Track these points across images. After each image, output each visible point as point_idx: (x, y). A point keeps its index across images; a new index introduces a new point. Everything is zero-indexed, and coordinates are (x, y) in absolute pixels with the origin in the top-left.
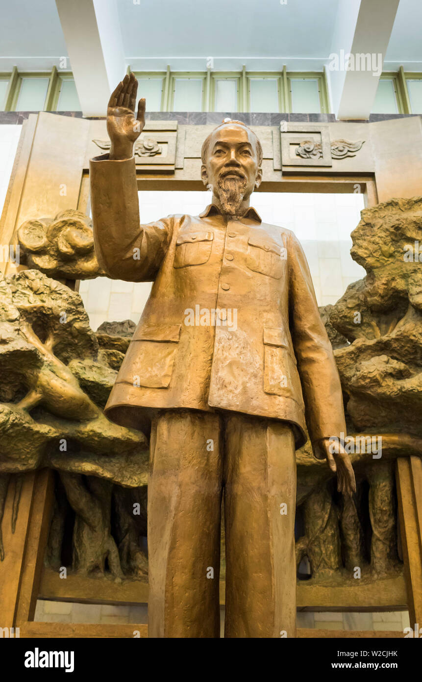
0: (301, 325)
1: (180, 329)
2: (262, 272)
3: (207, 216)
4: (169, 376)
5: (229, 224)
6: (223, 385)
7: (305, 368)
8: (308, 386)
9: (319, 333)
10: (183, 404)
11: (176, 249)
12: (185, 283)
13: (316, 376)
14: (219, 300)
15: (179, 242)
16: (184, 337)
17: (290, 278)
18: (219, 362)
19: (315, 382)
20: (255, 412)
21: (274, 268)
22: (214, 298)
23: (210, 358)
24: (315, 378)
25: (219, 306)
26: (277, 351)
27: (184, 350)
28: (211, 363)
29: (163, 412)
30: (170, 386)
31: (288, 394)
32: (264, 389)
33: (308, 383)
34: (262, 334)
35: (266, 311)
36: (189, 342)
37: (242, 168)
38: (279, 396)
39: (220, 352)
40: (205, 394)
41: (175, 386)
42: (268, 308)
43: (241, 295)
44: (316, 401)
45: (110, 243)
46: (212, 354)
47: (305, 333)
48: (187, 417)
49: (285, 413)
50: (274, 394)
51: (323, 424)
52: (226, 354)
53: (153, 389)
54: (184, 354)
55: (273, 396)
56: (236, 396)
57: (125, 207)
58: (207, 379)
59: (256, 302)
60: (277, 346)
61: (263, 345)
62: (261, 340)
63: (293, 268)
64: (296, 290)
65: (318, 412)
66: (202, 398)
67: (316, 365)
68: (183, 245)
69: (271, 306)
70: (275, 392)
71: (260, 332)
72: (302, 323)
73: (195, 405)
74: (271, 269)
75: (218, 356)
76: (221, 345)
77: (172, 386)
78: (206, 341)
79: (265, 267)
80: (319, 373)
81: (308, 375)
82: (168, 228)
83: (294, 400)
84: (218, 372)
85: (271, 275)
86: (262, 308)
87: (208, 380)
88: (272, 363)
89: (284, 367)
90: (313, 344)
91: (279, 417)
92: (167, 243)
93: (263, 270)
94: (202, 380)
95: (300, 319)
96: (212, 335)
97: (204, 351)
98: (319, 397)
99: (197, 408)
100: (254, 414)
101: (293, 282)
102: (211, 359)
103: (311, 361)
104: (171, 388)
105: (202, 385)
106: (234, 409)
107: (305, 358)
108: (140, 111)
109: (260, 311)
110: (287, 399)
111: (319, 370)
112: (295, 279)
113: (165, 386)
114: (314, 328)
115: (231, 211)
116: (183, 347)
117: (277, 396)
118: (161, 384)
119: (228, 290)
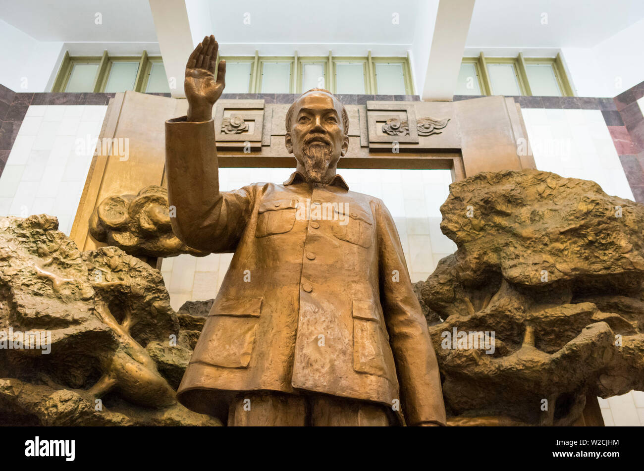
0: (392, 297)
1: (262, 303)
2: (350, 241)
3: (291, 184)
4: (249, 354)
5: (314, 191)
6: (308, 363)
7: (398, 344)
8: (402, 363)
9: (412, 306)
10: (264, 386)
11: (258, 218)
12: (268, 253)
13: (411, 353)
14: (304, 271)
15: (261, 210)
16: (266, 310)
17: (380, 248)
18: (304, 337)
19: (409, 360)
20: (344, 394)
21: (362, 237)
22: (299, 268)
23: (294, 333)
24: (410, 355)
25: (304, 276)
26: (368, 325)
27: (266, 325)
28: (295, 339)
29: (241, 395)
30: (250, 365)
31: (380, 373)
32: (354, 367)
33: (402, 360)
34: (350, 306)
35: (354, 282)
36: (272, 316)
37: (327, 135)
38: (371, 374)
39: (305, 326)
40: (288, 374)
41: (255, 365)
42: (356, 279)
43: (327, 265)
44: (412, 380)
45: (186, 210)
46: (296, 330)
47: (397, 306)
48: (268, 401)
49: (378, 394)
50: (365, 373)
51: (421, 406)
52: (312, 328)
53: (230, 370)
54: (265, 329)
55: (364, 376)
56: (323, 375)
57: (203, 172)
58: (291, 357)
59: (344, 272)
60: (368, 320)
61: (352, 319)
62: (350, 313)
63: (383, 237)
64: (387, 261)
65: (414, 393)
66: (285, 379)
67: (410, 340)
68: (265, 213)
69: (360, 277)
70: (366, 370)
71: (349, 304)
72: (394, 296)
73: (277, 386)
74: (359, 237)
75: (303, 331)
76: (306, 319)
77: (252, 366)
78: (290, 315)
79: (353, 235)
80: (413, 349)
81: (402, 351)
82: (251, 197)
83: (387, 379)
84: (303, 348)
85: (359, 243)
86: (351, 279)
88: (362, 338)
89: (376, 342)
90: (406, 318)
91: (371, 399)
92: (249, 212)
93: (351, 239)
94: (284, 358)
95: (392, 292)
96: (296, 309)
97: (287, 326)
98: (414, 376)
99: (280, 390)
100: (343, 396)
101: (383, 251)
102: (296, 335)
103: (405, 336)
104: (251, 368)
105: (285, 364)
106: (320, 390)
107: (397, 333)
108: (220, 73)
109: (349, 282)
110: (379, 378)
111: (413, 346)
112: (385, 249)
113: (244, 366)
114: (406, 301)
115: (316, 178)
116: (264, 322)
117: (369, 376)
118: (240, 363)
119: (314, 259)
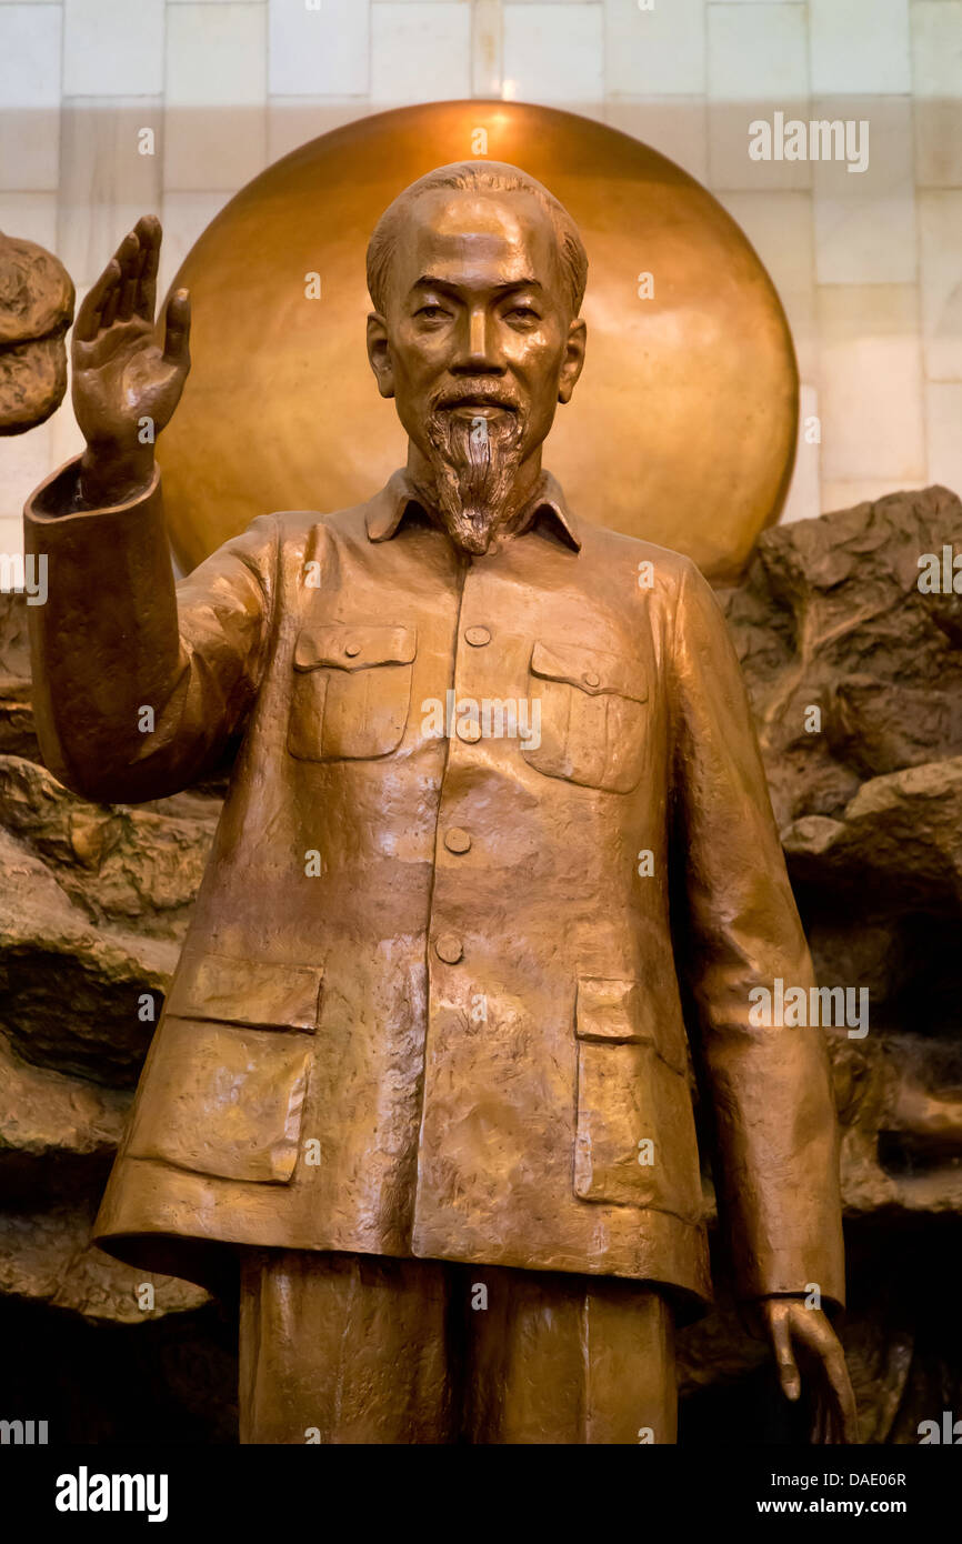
0: (708, 910)
1: (321, 987)
2: (577, 778)
3: (392, 538)
4: (292, 1145)
6: (452, 1186)
7: (720, 1059)
8: (728, 1120)
10: (339, 1241)
12: (329, 822)
13: (754, 1090)
14: (439, 894)
16: (332, 1012)
17: (677, 750)
18: (441, 1113)
19: (747, 1109)
20: (546, 1263)
21: (615, 757)
22: (423, 880)
23: (413, 1088)
24: (750, 1097)
25: (439, 911)
26: (622, 1058)
27: (336, 1057)
28: (419, 1105)
29: (274, 1257)
30: (298, 1178)
31: (646, 1199)
32: (577, 1186)
33: (726, 1108)
34: (571, 1001)
35: (581, 918)
36: (350, 1034)
38: (621, 1205)
39: (443, 1078)
40: (401, 1207)
41: (311, 1178)
42: (591, 906)
43: (507, 868)
44: (750, 1174)
45: (92, 731)
46: (422, 1076)
47: (721, 940)
48: (349, 1272)
49: (637, 1257)
50: (606, 1202)
52: (462, 1083)
53: (245, 1187)
54: (335, 1072)
55: (600, 1209)
56: (491, 1220)
57: (137, 626)
58: (406, 1158)
59: (552, 887)
60: (618, 1042)
61: (573, 1042)
62: (567, 1024)
63: (687, 716)
64: (696, 794)
66: (393, 1221)
67: (756, 1050)
68: (316, 675)
69: (604, 899)
70: (606, 1195)
71: (567, 993)
72: (713, 908)
73: (366, 1239)
74: (604, 761)
75: (439, 1095)
76: (447, 1056)
77: (304, 1181)
78: (401, 1033)
79: (586, 755)
80: (762, 1077)
81: (728, 1084)
83: (665, 1212)
84: (438, 1146)
85: (603, 783)
86: (573, 910)
87: (409, 1161)
88: (600, 1099)
89: (637, 1110)
90: (747, 980)
91: (617, 1273)
93: (577, 771)
94: (392, 1162)
95: (707, 891)
96: (418, 1012)
97: (394, 1067)
98: (759, 1163)
99: (379, 1253)
100: (543, 1268)
101: (684, 763)
102: (419, 1093)
103: (741, 1037)
104: (300, 1184)
105: (391, 1180)
106: (480, 1257)
107: (718, 1026)
109: (568, 921)
110: (644, 1212)
111: (764, 1070)
112: (692, 754)
113: (283, 1178)
115: (473, 543)
116: (330, 1050)
117: (616, 1209)
118: (270, 1170)
119: (466, 851)
